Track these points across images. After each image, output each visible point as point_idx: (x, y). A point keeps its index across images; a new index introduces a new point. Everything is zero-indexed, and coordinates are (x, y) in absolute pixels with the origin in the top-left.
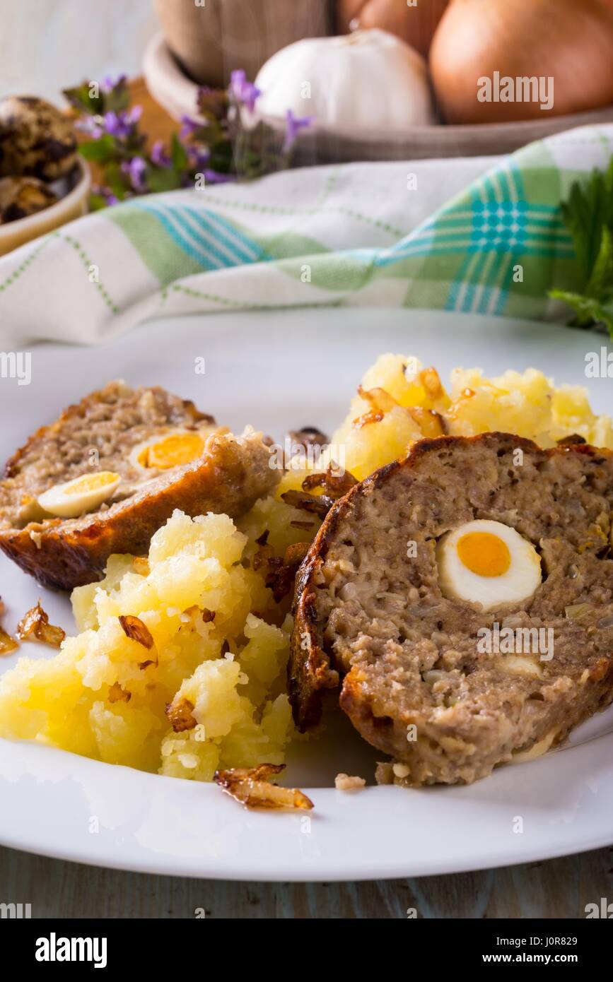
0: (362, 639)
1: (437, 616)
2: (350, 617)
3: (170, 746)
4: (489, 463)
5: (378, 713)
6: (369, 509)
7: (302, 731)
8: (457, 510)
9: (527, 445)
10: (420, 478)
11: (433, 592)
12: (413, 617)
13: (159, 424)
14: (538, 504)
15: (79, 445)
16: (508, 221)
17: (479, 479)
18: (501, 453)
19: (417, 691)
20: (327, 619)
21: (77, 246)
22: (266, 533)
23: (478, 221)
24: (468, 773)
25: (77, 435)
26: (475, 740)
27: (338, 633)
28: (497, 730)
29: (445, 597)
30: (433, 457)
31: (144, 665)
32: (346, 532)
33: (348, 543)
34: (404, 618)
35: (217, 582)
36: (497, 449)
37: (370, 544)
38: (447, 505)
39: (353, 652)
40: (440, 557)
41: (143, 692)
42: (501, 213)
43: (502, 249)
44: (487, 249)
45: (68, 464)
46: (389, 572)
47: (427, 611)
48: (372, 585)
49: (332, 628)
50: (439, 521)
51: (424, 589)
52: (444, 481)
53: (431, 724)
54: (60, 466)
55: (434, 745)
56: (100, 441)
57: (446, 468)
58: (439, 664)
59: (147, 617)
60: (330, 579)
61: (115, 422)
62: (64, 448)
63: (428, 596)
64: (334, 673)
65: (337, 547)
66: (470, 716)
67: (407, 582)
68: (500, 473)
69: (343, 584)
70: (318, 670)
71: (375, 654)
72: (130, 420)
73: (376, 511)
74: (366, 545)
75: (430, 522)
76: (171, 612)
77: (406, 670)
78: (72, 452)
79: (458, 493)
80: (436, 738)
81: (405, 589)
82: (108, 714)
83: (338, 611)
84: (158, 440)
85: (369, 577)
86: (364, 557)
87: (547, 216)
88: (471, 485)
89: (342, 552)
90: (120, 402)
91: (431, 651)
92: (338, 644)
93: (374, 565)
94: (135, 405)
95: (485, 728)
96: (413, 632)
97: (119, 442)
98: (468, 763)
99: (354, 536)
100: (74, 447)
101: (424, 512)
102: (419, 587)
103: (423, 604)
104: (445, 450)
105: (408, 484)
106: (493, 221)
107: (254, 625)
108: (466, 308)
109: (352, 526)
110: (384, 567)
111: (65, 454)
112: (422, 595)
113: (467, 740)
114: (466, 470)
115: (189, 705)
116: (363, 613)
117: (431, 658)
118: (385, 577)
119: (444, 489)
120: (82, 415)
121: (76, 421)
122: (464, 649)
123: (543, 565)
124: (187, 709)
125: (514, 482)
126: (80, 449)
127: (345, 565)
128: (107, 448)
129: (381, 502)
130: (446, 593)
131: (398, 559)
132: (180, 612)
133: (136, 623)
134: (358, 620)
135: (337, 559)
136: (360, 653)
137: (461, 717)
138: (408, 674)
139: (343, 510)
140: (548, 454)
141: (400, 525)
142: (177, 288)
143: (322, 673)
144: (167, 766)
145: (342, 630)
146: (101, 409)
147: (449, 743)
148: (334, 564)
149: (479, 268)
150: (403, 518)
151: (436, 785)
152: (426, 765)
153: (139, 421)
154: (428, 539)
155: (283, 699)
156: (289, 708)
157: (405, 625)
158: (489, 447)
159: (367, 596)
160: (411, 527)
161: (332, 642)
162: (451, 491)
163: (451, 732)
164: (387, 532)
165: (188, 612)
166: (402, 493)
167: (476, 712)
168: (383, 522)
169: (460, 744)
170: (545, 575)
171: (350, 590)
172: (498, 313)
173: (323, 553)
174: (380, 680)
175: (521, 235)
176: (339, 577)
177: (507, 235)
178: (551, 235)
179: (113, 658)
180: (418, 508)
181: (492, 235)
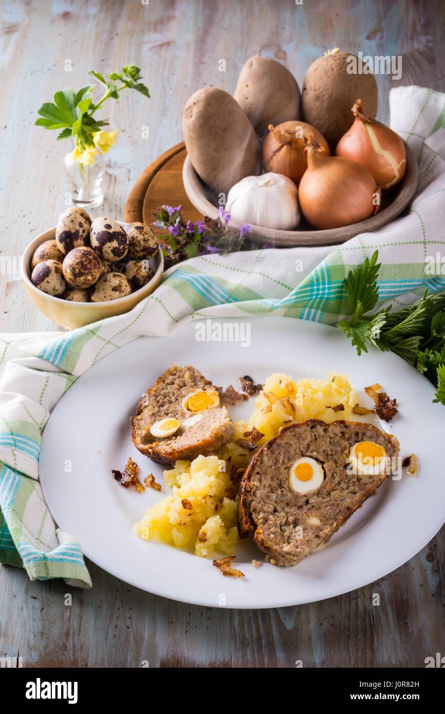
0: (261, 515)
1: (287, 500)
2: (257, 505)
3: (199, 546)
4: (308, 432)
5: (266, 545)
6: (265, 459)
7: (242, 539)
8: (296, 454)
9: (321, 423)
10: (283, 442)
11: (286, 490)
12: (279, 501)
13: (192, 387)
14: (324, 447)
15: (163, 398)
16: (324, 289)
17: (304, 440)
18: (312, 428)
19: (279, 537)
20: (250, 505)
21: (160, 302)
22: (230, 458)
23: (312, 291)
24: (294, 563)
25: (162, 392)
26: (297, 556)
27: (253, 511)
28: (304, 552)
29: (290, 491)
30: (288, 433)
31: (190, 515)
32: (257, 470)
33: (258, 473)
34: (276, 502)
35: (214, 484)
36: (310, 427)
37: (265, 473)
38: (292, 452)
39: (258, 519)
40: (289, 474)
41: (189, 523)
42: (321, 287)
43: (321, 298)
44: (316, 299)
45: (159, 407)
46: (271, 483)
47: (283, 499)
48: (265, 490)
49: (252, 509)
50: (289, 460)
51: (283, 489)
52: (291, 442)
53: (283, 551)
54: (157, 409)
55: (283, 556)
56: (171, 395)
57: (292, 437)
58: (287, 523)
59: (191, 499)
60: (251, 489)
61: (175, 386)
62: (158, 399)
63: (284, 492)
64: (252, 527)
65: (254, 476)
66: (295, 549)
67: (277, 487)
68: (311, 435)
69: (256, 490)
70: (247, 526)
71: (266, 520)
72: (181, 385)
73: (268, 459)
74: (264, 473)
75: (286, 461)
76: (199, 498)
77: (275, 528)
78: (161, 401)
79: (296, 446)
80: (284, 555)
81: (276, 489)
82: (178, 533)
83: (254, 502)
84: (191, 395)
85: (265, 486)
86: (263, 479)
87: (340, 284)
88: (301, 443)
89: (256, 478)
90: (178, 374)
91: (284, 517)
92: (254, 516)
93: (267, 481)
94: (183, 377)
95: (300, 552)
96: (279, 508)
97: (177, 396)
98: (295, 561)
99: (260, 471)
100: (161, 399)
101: (284, 457)
102: (281, 488)
103: (283, 495)
104: (293, 430)
105: (279, 446)
106: (318, 290)
107: (226, 501)
108: (307, 319)
109: (259, 467)
110: (269, 482)
111: (158, 402)
112: (282, 491)
113: (293, 555)
114: (299, 437)
115: (205, 534)
116: (262, 503)
117: (284, 521)
118: (270, 486)
119: (291, 445)
120: (164, 382)
121: (162, 385)
122: (295, 515)
123: (325, 474)
124: (204, 536)
125: (316, 439)
126: (163, 399)
127: (257, 483)
128: (173, 398)
129: (269, 455)
130: (290, 490)
131: (275, 478)
132: (201, 498)
133: (187, 502)
134: (260, 506)
135: (254, 481)
136: (261, 520)
137: (292, 550)
138: (276, 530)
139: (256, 461)
140: (328, 425)
141: (276, 464)
142: (197, 314)
143: (248, 527)
144: (197, 552)
145: (255, 510)
146: (171, 378)
147: (288, 557)
148: (253, 483)
149: (313, 304)
150: (277, 460)
151: (284, 566)
152: (281, 562)
153: (185, 385)
154: (285, 468)
155: (235, 528)
156: (237, 531)
157: (276, 505)
158: (308, 426)
159: (264, 495)
160: (279, 465)
161: (252, 514)
162: (294, 446)
163: (289, 554)
164: (271, 467)
165: (204, 498)
166: (277, 450)
167: (297, 547)
168: (270, 463)
169: (292, 557)
170: (325, 477)
171: (258, 493)
172: (319, 321)
173: (249, 478)
174: (267, 532)
175: (329, 294)
176: (254, 488)
177: (323, 294)
178: (341, 291)
179: (179, 514)
180: (282, 457)
181: (317, 295)
